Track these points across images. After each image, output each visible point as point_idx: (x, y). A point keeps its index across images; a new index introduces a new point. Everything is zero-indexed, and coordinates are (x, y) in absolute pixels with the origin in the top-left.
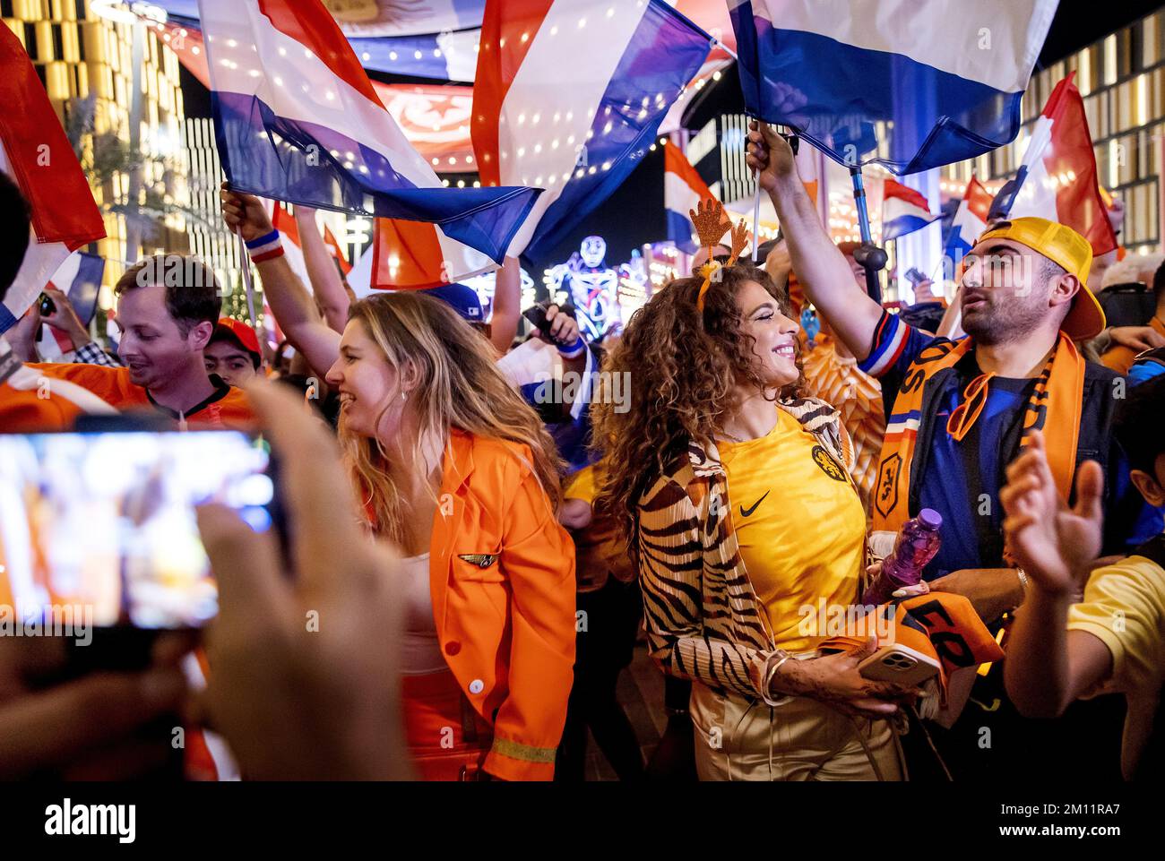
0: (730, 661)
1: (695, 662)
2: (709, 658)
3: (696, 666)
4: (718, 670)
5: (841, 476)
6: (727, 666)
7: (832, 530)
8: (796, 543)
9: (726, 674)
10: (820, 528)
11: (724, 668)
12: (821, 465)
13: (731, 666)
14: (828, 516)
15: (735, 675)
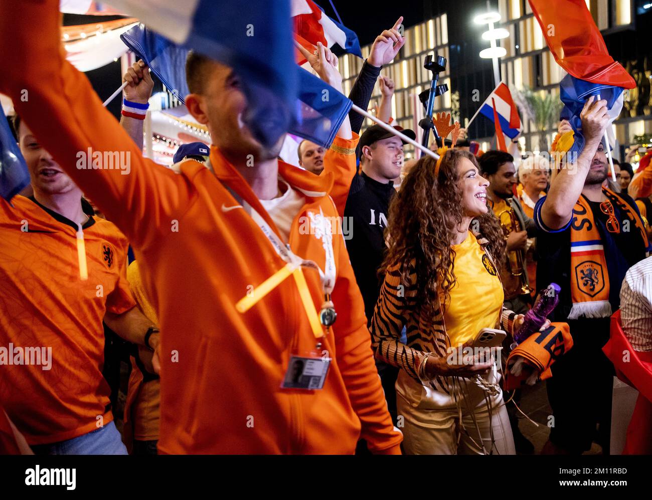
0: (406, 353)
1: (388, 351)
2: (395, 350)
3: (387, 353)
4: (399, 357)
5: (494, 273)
6: (404, 355)
7: (488, 301)
8: (468, 306)
9: (402, 359)
10: (482, 299)
11: (402, 356)
12: (485, 266)
13: (406, 355)
14: (487, 293)
15: (407, 361)
